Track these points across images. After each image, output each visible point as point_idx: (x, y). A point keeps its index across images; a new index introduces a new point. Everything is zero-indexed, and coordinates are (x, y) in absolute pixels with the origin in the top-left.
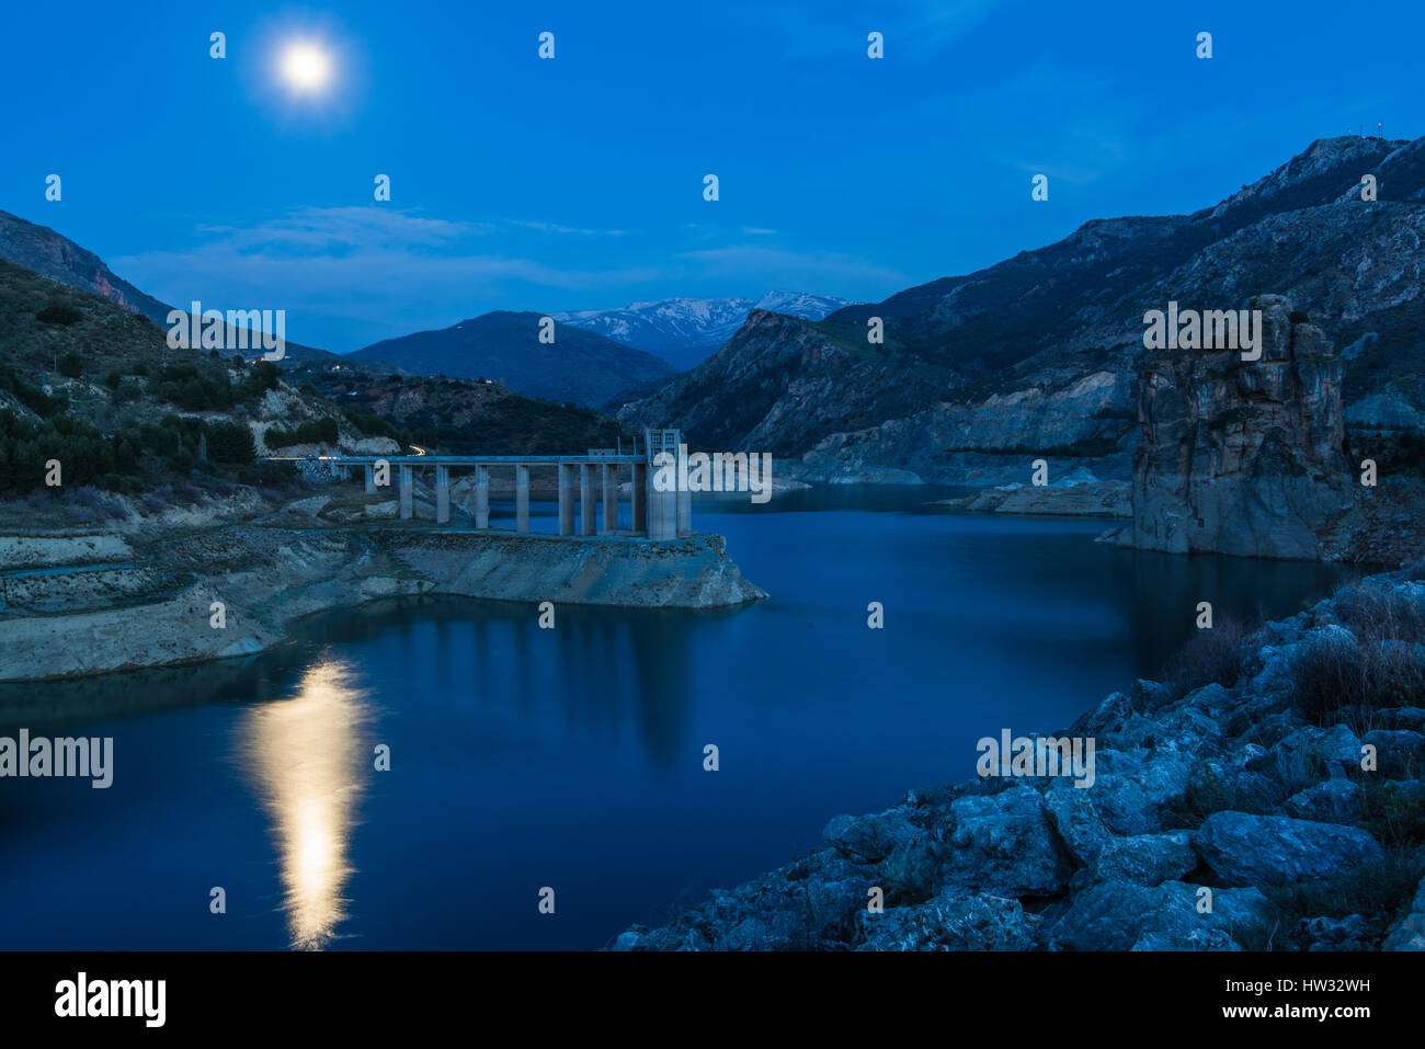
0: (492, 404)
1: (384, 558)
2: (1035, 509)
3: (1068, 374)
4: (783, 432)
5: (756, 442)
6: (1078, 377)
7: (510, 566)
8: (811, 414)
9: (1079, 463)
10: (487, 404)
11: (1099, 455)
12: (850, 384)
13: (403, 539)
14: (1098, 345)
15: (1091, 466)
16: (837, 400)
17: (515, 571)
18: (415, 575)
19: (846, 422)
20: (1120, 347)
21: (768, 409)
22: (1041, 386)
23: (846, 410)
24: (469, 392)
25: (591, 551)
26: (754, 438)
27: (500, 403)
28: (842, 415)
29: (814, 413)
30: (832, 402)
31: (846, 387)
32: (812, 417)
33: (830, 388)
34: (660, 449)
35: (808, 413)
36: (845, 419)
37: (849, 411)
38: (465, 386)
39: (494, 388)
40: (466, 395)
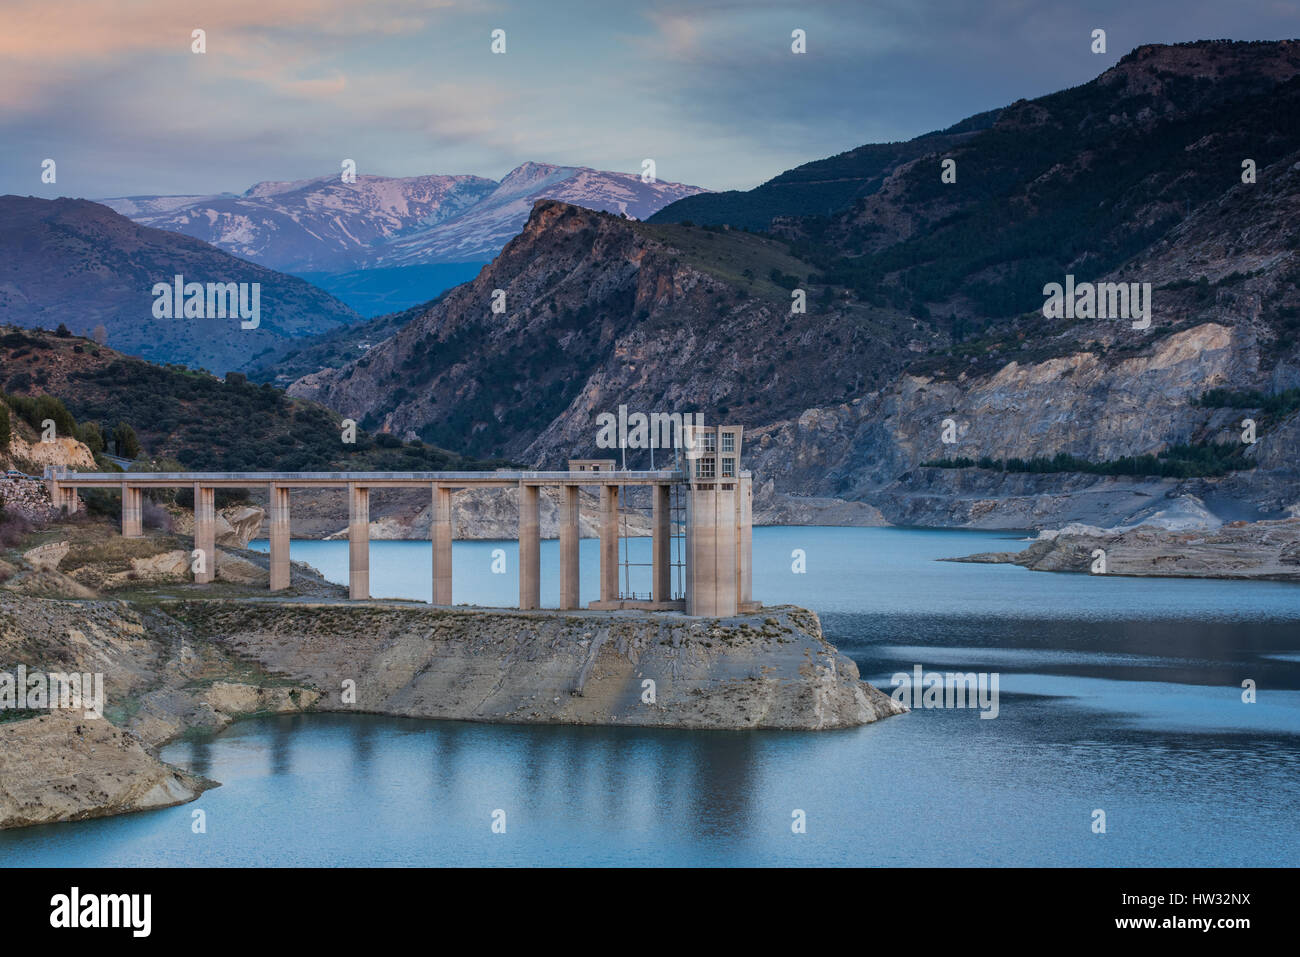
0: (86, 377)
1: (214, 651)
2: (1163, 568)
7: (455, 663)
9: (1179, 489)
10: (77, 375)
11: (1217, 474)
12: (729, 340)
13: (234, 618)
14: (1195, 276)
15: (1203, 492)
16: (708, 371)
17: (470, 670)
18: (280, 679)
19: (724, 411)
20: (1237, 278)
21: (577, 387)
22: (1096, 348)
23: (724, 388)
24: (35, 351)
25: (605, 636)
27: (101, 375)
28: (716, 398)
29: (665, 396)
30: (698, 375)
31: (722, 347)
32: (660, 402)
33: (692, 349)
34: (713, 460)
35: (651, 397)
36: (722, 406)
37: (729, 390)
38: (32, 342)
39: (89, 346)
40: (36, 359)
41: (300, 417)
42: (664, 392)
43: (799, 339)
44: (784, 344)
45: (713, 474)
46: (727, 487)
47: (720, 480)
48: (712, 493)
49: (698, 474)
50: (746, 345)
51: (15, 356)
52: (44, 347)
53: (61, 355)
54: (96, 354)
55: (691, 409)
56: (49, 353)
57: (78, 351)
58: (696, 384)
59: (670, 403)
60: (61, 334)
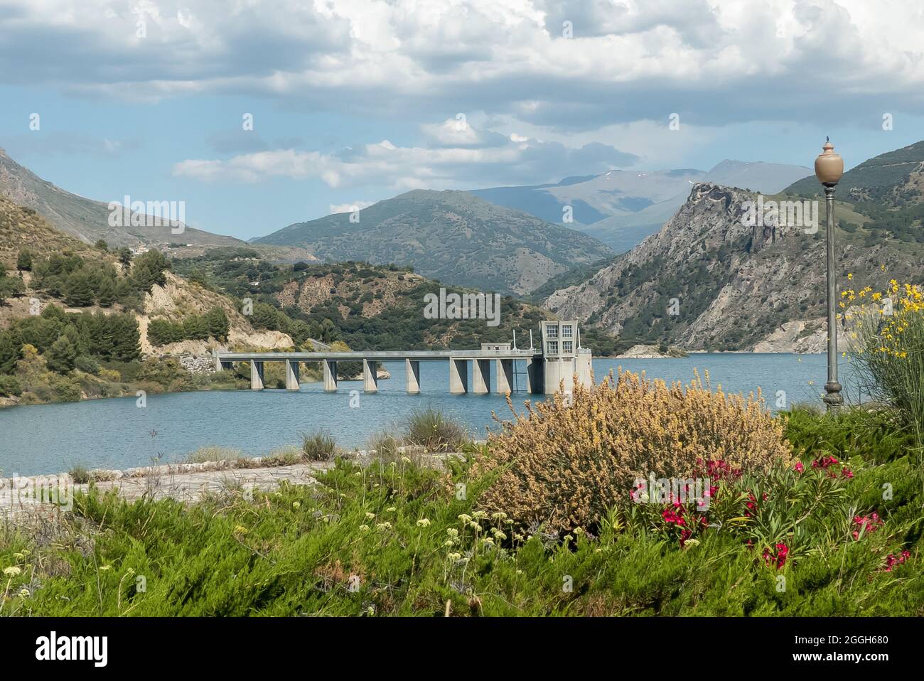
0: (405, 294)
4: (732, 320)
5: (702, 331)
8: (764, 300)
10: (399, 293)
12: (808, 265)
16: (794, 284)
19: (804, 309)
21: (713, 297)
23: (805, 294)
24: (376, 279)
26: (700, 328)
27: (413, 292)
28: (800, 300)
29: (768, 299)
30: (788, 286)
31: (803, 269)
32: (765, 303)
33: (785, 270)
34: (557, 342)
35: (760, 299)
36: (803, 305)
37: (808, 296)
38: (375, 274)
39: (408, 276)
40: (377, 284)
42: (767, 297)
43: (853, 263)
44: (843, 266)
45: (557, 352)
46: (568, 359)
47: (561, 354)
48: (557, 363)
49: (548, 352)
50: (819, 267)
51: (365, 283)
52: (381, 277)
53: (391, 282)
54: (411, 280)
55: (784, 307)
56: (384, 280)
57: (401, 279)
58: (788, 292)
59: (771, 304)
60: (393, 269)
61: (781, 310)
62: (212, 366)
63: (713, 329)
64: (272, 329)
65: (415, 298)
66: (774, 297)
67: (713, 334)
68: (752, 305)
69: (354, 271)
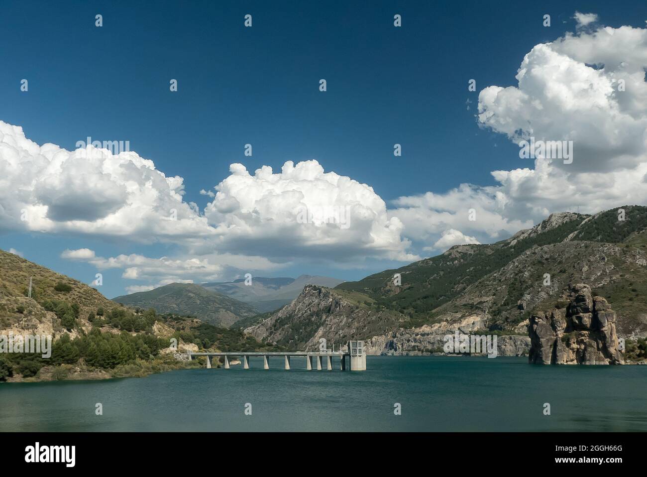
0: (195, 328)
3: (459, 315)
5: (311, 346)
6: (463, 317)
8: (336, 333)
10: (192, 328)
12: (354, 319)
14: (471, 302)
16: (349, 327)
19: (353, 337)
20: (481, 303)
21: (316, 331)
22: (447, 321)
23: (353, 331)
24: (182, 322)
26: (310, 345)
27: (198, 327)
28: (351, 333)
30: (346, 328)
31: (352, 321)
33: (345, 321)
34: (356, 349)
35: (335, 333)
38: (181, 319)
39: (195, 320)
40: (182, 323)
41: (247, 338)
42: (338, 332)
45: (356, 353)
46: (360, 356)
47: (358, 354)
48: (356, 357)
49: (352, 353)
50: (358, 320)
51: (177, 323)
52: (184, 320)
53: (188, 323)
54: (197, 322)
55: (345, 336)
56: (185, 322)
57: (193, 321)
58: (346, 330)
59: (340, 335)
60: (188, 317)
61: (344, 338)
62: (188, 358)
63: (316, 345)
64: (191, 343)
65: (198, 330)
66: (341, 332)
67: (316, 347)
68: (331, 335)
69: (172, 318)
